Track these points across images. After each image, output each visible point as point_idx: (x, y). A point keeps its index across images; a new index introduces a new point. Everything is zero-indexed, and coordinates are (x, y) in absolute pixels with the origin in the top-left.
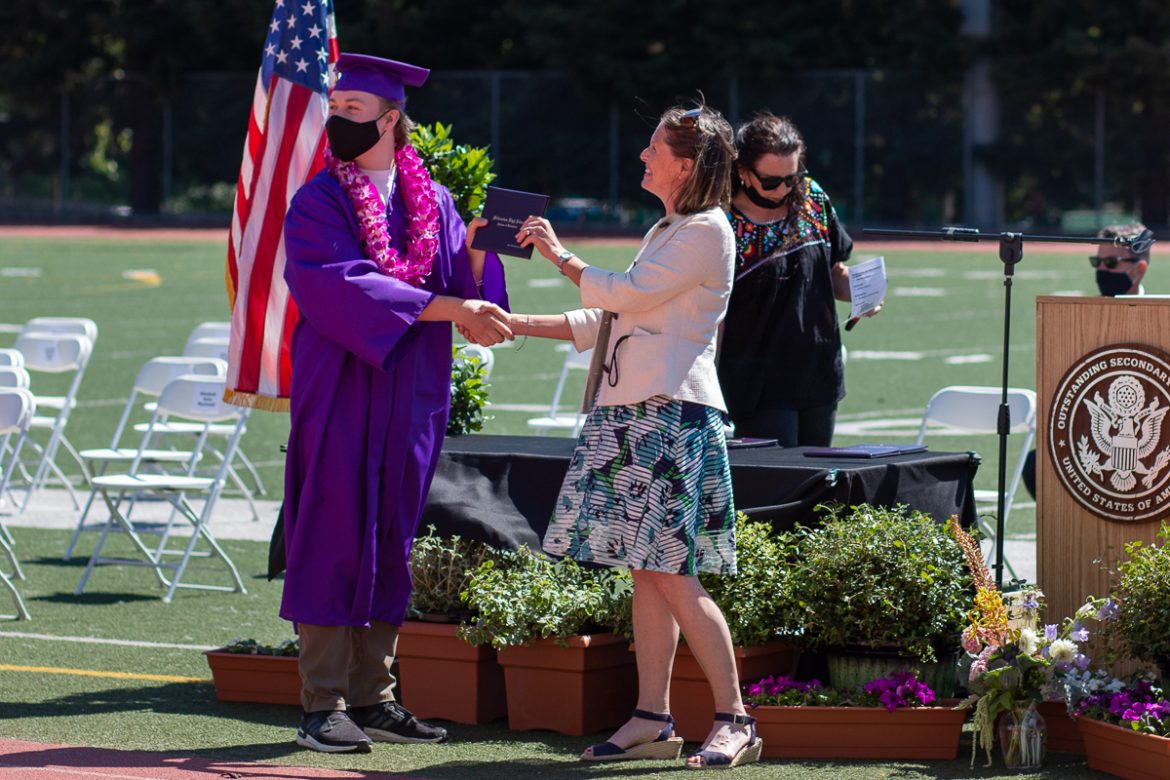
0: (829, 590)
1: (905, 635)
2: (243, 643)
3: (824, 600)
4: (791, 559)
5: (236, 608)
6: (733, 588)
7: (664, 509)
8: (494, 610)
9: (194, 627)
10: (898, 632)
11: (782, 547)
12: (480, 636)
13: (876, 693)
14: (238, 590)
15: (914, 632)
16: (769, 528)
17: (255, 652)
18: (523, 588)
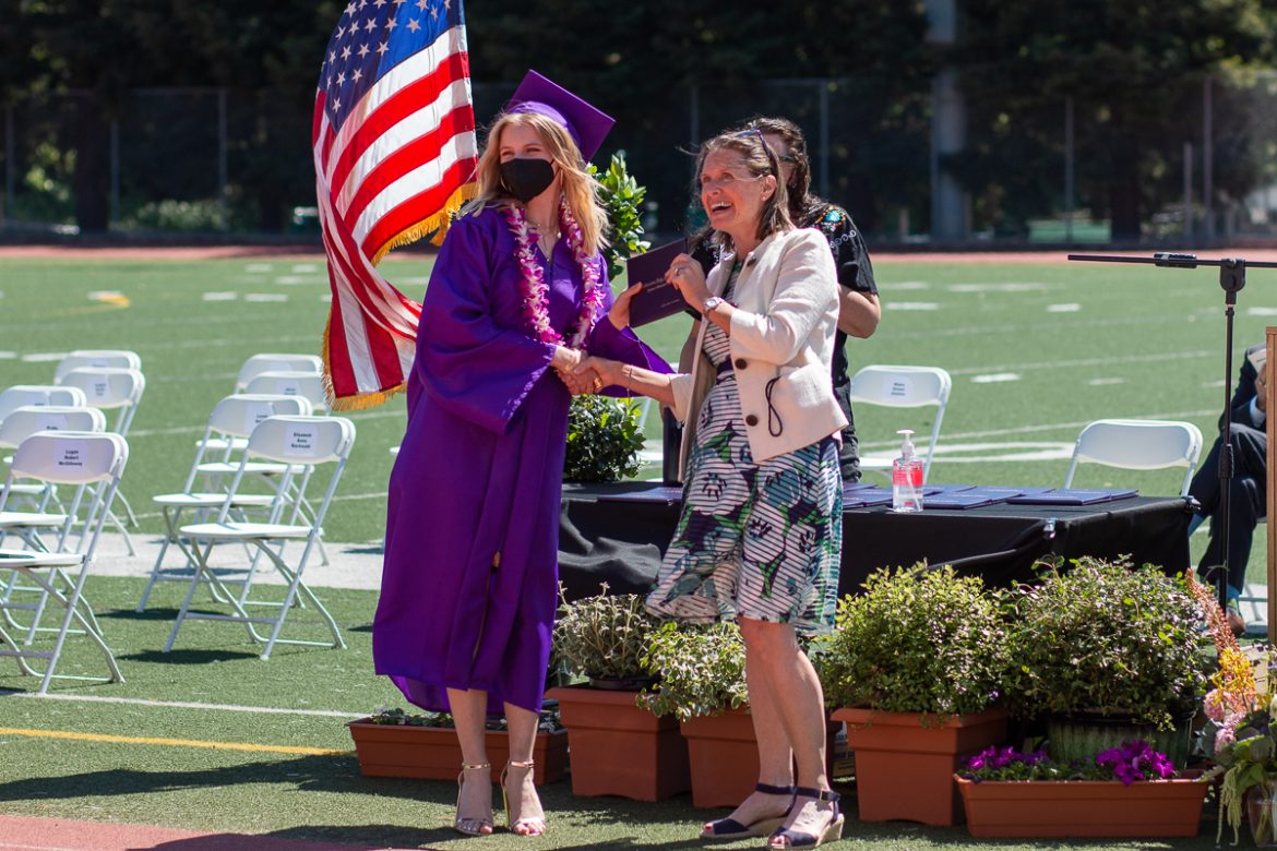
0: (1054, 652)
1: (1138, 702)
2: (390, 712)
3: (1049, 664)
4: (1008, 619)
5: (342, 666)
6: (946, 651)
7: (807, 558)
8: (678, 677)
9: (305, 689)
10: (1132, 698)
11: (997, 604)
12: (664, 706)
13: (1109, 765)
14: (337, 645)
15: (1148, 698)
16: (980, 582)
17: (403, 722)
18: (710, 652)
